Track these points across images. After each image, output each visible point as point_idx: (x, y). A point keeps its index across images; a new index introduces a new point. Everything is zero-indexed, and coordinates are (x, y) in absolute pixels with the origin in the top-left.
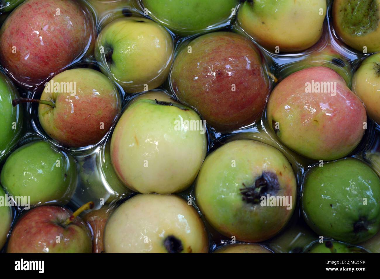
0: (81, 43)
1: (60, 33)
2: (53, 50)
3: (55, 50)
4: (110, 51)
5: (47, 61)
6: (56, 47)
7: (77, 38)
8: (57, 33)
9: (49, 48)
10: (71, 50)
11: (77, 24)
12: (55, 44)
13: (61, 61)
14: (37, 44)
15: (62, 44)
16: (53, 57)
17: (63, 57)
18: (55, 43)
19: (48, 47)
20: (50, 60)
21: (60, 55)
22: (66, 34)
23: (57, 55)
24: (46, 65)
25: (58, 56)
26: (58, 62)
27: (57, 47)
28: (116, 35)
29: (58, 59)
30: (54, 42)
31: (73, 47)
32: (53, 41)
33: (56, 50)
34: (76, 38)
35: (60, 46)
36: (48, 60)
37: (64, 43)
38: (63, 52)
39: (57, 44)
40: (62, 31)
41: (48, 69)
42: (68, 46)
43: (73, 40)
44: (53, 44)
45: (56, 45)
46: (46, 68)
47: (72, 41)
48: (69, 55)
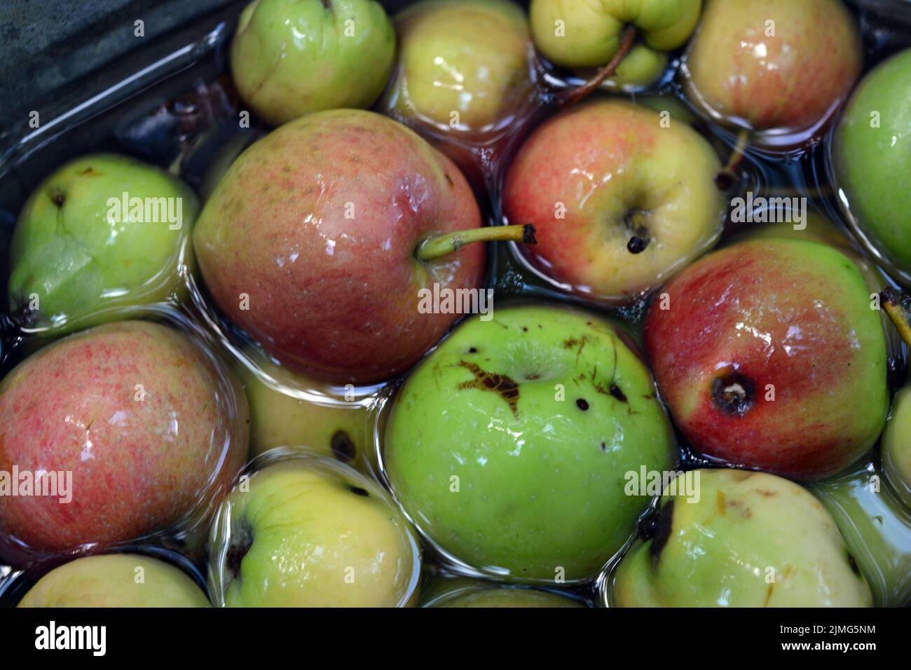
0: (181, 493)
1: (130, 452)
2: (98, 492)
3: (103, 493)
4: (246, 543)
5: (71, 512)
6: (107, 487)
7: (173, 480)
8: (123, 451)
9: (88, 484)
10: (144, 505)
11: (187, 441)
12: (106, 478)
13: (108, 525)
14: (62, 460)
15: (125, 484)
16: (90, 507)
17: (118, 516)
18: (110, 475)
19: (88, 479)
20: (80, 513)
21: (111, 508)
22: (147, 461)
23: (104, 507)
24: (65, 521)
25: (104, 511)
26: (99, 525)
27: (110, 487)
28: (272, 509)
29: (102, 517)
30: (107, 471)
31: (155, 499)
32: (105, 468)
33: (104, 495)
34: (170, 477)
35: (119, 488)
36: (77, 511)
37: (132, 483)
38: (123, 503)
39: (113, 480)
40: (139, 450)
41: (68, 533)
42: (142, 494)
43: (159, 481)
44: (103, 478)
45: (109, 479)
46: (64, 529)
47: (155, 483)
48: (137, 515)
